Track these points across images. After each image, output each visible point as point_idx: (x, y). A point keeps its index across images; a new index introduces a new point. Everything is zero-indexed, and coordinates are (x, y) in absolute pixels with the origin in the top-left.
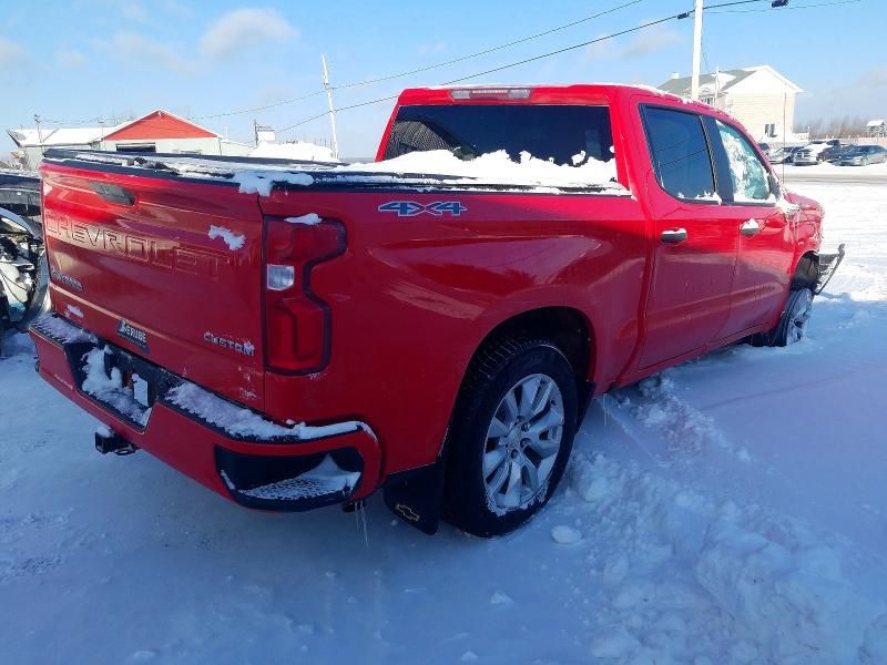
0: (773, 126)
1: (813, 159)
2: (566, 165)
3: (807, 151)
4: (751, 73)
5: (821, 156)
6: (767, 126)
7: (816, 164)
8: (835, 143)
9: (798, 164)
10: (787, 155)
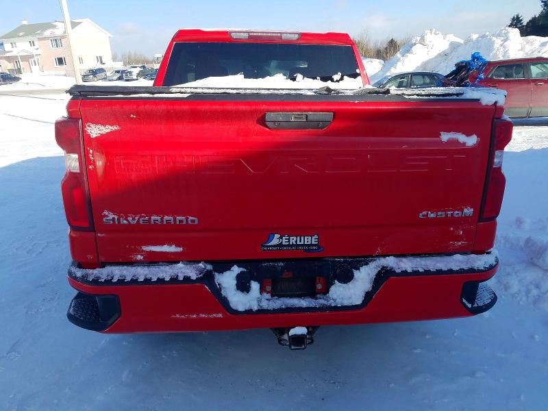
0: (101, 57)
1: (135, 77)
2: (330, 81)
3: (130, 72)
4: (80, 23)
5: (138, 75)
6: (97, 57)
7: (137, 79)
8: (144, 67)
9: (127, 80)
10: (118, 75)
